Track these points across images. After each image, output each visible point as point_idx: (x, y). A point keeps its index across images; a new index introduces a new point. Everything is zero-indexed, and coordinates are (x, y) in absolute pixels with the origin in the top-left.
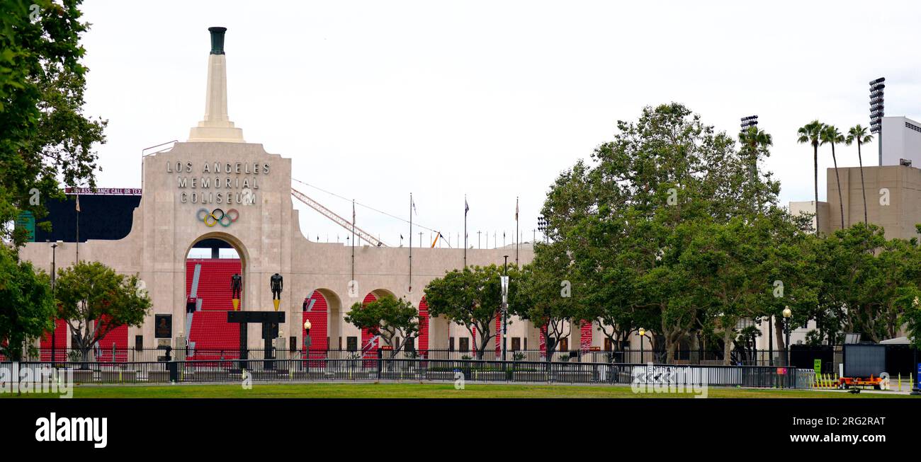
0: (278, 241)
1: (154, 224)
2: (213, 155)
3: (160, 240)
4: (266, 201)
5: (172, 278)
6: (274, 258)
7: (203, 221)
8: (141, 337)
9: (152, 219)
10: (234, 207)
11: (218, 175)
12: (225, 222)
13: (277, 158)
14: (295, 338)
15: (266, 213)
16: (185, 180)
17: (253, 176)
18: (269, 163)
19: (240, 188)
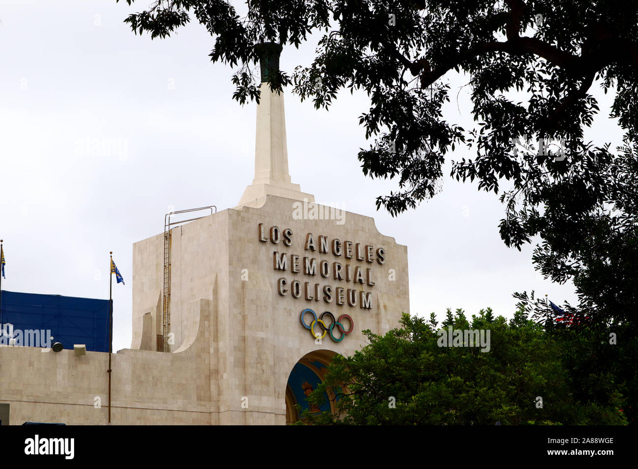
2: (316, 225)
4: (385, 307)
7: (308, 329)
10: (346, 311)
11: (326, 257)
12: (336, 334)
13: (391, 243)
18: (385, 248)
19: (352, 281)
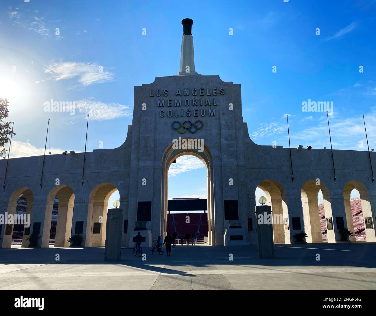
0: (234, 143)
2: (183, 85)
3: (144, 144)
4: (223, 114)
6: (231, 155)
7: (176, 129)
10: (200, 119)
11: (188, 97)
12: (193, 130)
13: (230, 84)
15: (223, 122)
16: (163, 102)
17: (213, 97)
18: (224, 88)
19: (204, 105)
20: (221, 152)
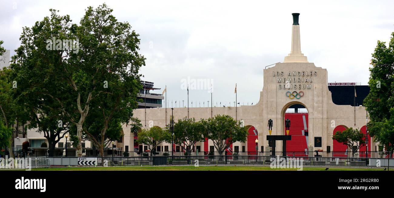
0: (321, 105)
1: (268, 98)
2: (292, 68)
3: (270, 105)
4: (316, 88)
5: (276, 121)
6: (319, 112)
7: (288, 97)
8: (263, 147)
9: (267, 96)
10: (302, 90)
11: (295, 77)
12: (298, 97)
13: (320, 69)
14: (330, 147)
15: (315, 93)
16: (281, 79)
17: (311, 77)
18: (316, 71)
19: (304, 82)
20: (313, 110)
